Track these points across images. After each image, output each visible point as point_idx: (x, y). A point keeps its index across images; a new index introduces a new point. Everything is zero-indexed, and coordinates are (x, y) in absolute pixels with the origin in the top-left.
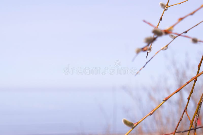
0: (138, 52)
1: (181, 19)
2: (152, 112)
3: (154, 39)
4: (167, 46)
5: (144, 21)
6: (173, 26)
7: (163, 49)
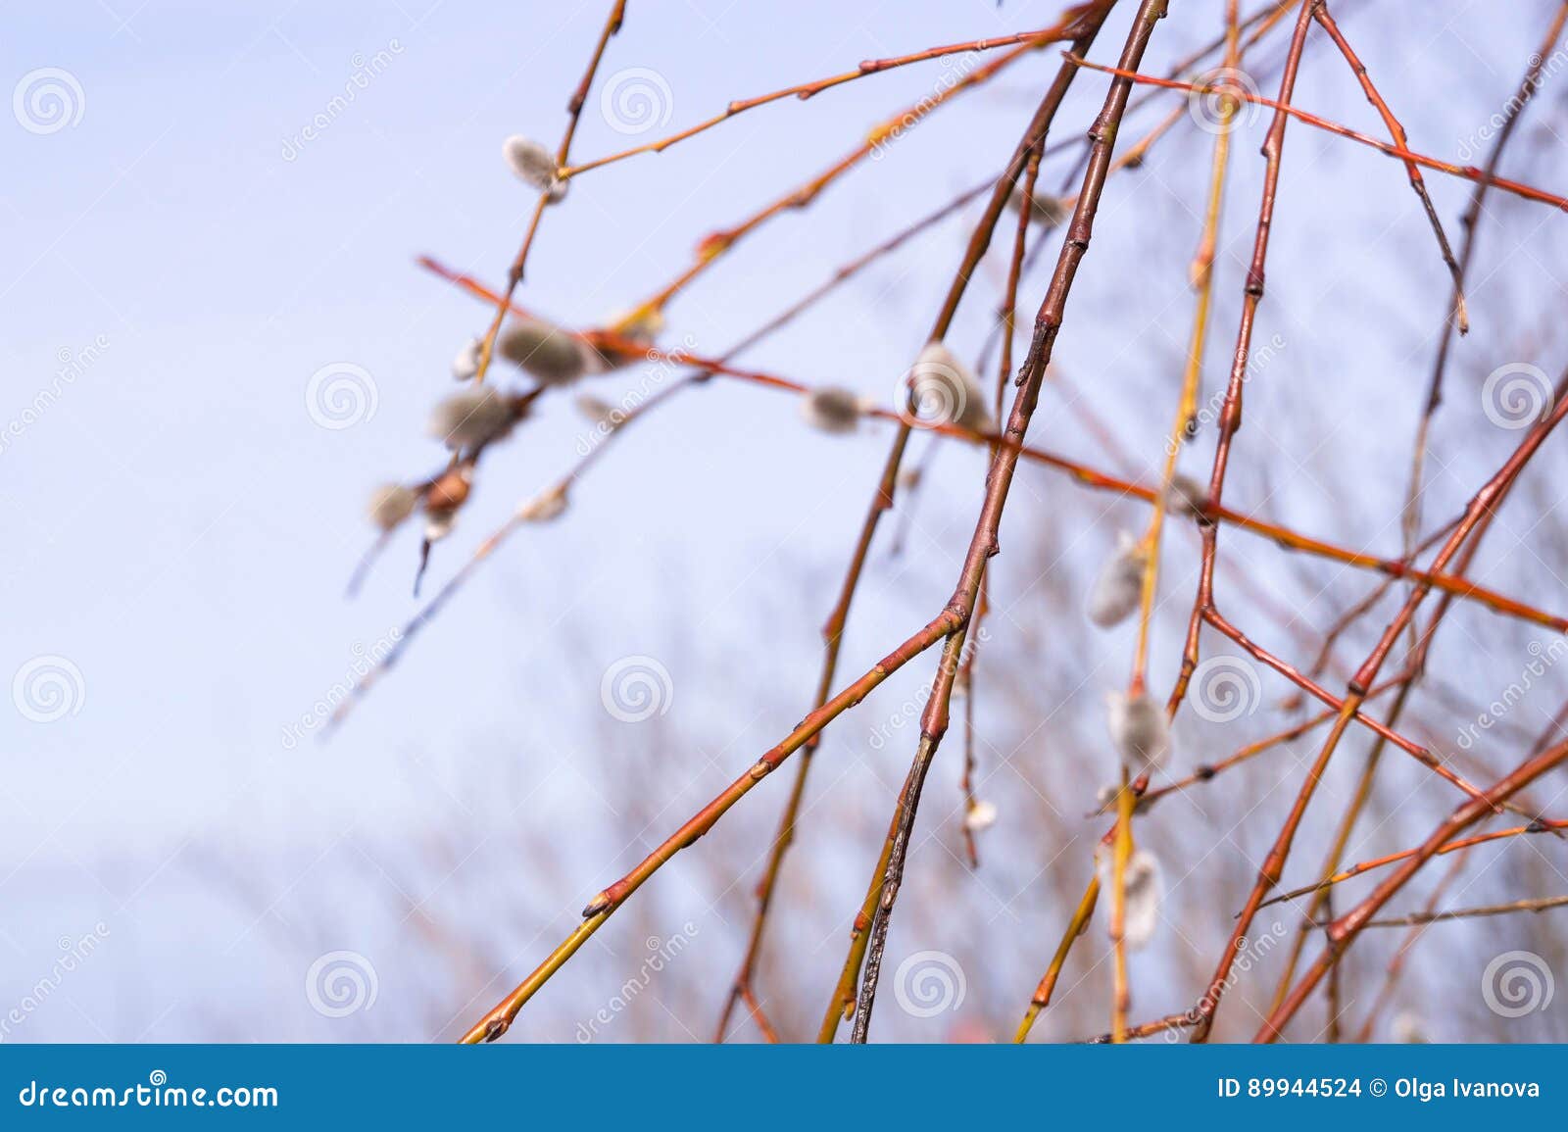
0: (391, 516)
1: (724, 241)
2: (503, 1013)
3: (518, 409)
4: (562, 493)
5: (431, 265)
6: (662, 302)
7: (534, 517)
